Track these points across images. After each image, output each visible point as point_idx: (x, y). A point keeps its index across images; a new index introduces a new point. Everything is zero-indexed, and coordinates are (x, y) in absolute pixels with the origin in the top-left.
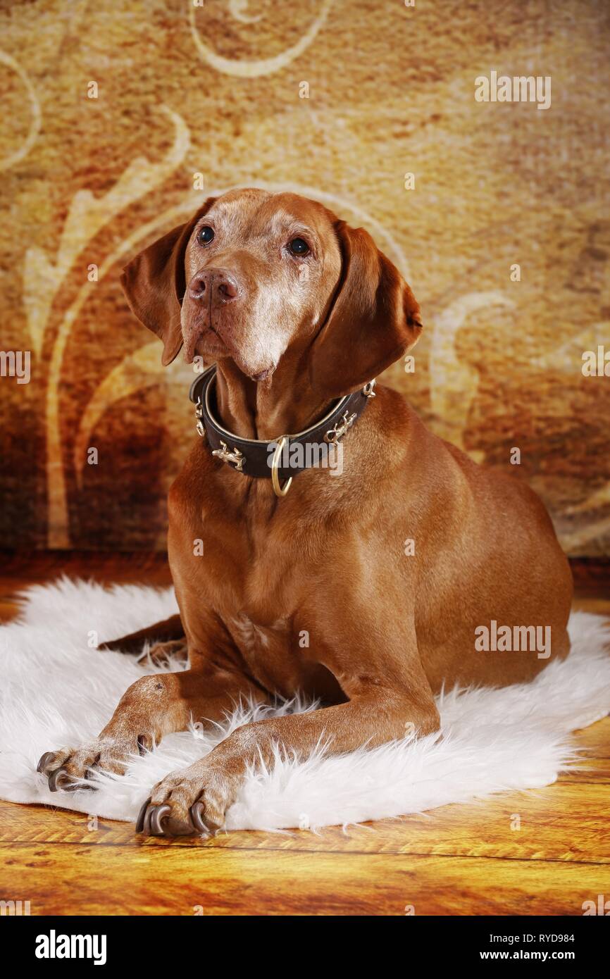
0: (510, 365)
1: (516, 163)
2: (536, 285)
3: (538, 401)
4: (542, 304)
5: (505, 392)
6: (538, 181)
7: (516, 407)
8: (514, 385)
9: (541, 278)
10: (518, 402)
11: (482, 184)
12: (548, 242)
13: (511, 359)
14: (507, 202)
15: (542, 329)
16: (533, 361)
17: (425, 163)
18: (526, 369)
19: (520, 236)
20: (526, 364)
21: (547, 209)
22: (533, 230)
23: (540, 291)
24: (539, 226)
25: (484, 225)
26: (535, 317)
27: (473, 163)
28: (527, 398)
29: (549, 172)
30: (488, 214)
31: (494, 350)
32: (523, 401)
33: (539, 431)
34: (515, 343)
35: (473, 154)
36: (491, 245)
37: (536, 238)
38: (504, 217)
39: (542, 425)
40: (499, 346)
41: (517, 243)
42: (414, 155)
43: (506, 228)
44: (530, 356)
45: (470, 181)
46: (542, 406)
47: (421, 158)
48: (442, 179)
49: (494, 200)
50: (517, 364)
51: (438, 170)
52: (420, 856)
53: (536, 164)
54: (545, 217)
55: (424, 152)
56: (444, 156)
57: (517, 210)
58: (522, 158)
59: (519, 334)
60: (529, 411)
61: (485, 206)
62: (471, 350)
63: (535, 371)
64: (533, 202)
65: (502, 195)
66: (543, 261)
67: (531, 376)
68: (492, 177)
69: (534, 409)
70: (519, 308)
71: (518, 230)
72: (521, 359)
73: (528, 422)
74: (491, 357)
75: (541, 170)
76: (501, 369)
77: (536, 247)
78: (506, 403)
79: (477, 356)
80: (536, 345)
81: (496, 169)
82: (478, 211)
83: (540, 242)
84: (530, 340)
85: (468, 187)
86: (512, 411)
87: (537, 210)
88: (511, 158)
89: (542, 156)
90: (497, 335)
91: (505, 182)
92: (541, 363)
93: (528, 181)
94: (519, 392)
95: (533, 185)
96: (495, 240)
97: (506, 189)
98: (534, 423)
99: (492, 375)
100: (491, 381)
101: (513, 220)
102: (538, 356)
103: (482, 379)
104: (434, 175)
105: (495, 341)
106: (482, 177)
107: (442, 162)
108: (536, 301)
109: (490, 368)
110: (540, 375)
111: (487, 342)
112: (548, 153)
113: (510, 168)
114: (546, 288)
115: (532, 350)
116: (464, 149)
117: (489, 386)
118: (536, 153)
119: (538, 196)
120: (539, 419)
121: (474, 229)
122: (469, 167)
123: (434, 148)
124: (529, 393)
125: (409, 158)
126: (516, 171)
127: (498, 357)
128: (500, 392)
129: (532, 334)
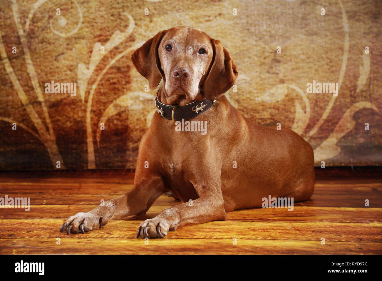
0: (248, 100)
1: (248, 29)
2: (257, 72)
3: (259, 113)
4: (259, 79)
5: (247, 110)
6: (256, 36)
7: (251, 115)
8: (250, 107)
9: (258, 70)
10: (252, 113)
11: (237, 37)
12: (260, 57)
13: (249, 98)
14: (245, 43)
15: (259, 87)
16: (256, 99)
17: (217, 30)
18: (253, 101)
19: (250, 55)
20: (254, 100)
21: (259, 45)
22: (255, 53)
23: (258, 74)
24: (257, 51)
25: (237, 51)
26: (257, 83)
27: (233, 30)
28: (254, 112)
29: (260, 32)
30: (239, 47)
31: (243, 95)
32: (253, 112)
33: (259, 123)
34: (250, 92)
35: (233, 27)
36: (240, 58)
37: (256, 55)
38: (245, 49)
39: (260, 121)
40: (244, 94)
41: (249, 57)
42: (213, 27)
43: (245, 52)
44: (255, 97)
45: (233, 36)
46: (260, 114)
47: (215, 29)
48: (223, 36)
49: (241, 43)
50: (251, 100)
51: (221, 32)
52: (219, 239)
53: (255, 30)
54: (258, 48)
55: (216, 26)
56: (223, 28)
57: (249, 46)
58: (250, 28)
59: (251, 89)
60: (255, 116)
61: (238, 44)
62: (235, 95)
63: (257, 102)
64: (254, 43)
65: (243, 41)
66: (259, 63)
67: (256, 104)
68: (240, 35)
69: (258, 116)
70: (251, 80)
71: (250, 53)
72: (252, 98)
73: (255, 120)
74: (242, 97)
75: (257, 32)
76: (245, 102)
77: (256, 59)
78: (247, 114)
79: (237, 97)
80: (257, 93)
81: (241, 32)
82: (235, 46)
83: (257, 57)
84: (255, 91)
85: (232, 38)
86: (250, 116)
87: (256, 46)
88: (246, 28)
89: (257, 27)
90: (244, 90)
91: (244, 36)
92: (259, 99)
93: (253, 36)
94: (252, 109)
95: (254, 37)
96: (242, 57)
97: (245, 39)
98: (257, 120)
99: (242, 104)
100: (242, 106)
101: (248, 50)
102: (258, 97)
103: (239, 106)
104: (220, 34)
105: (243, 92)
106: (236, 35)
107: (222, 30)
108: (257, 78)
109: (242, 101)
110: (259, 104)
111: (240, 92)
112: (259, 26)
113: (246, 31)
114: (260, 73)
115: (256, 95)
116: (230, 25)
117: (241, 108)
118: (255, 26)
119: (256, 41)
120: (259, 119)
121: (234, 53)
122: (232, 31)
123: (220, 25)
124: (255, 110)
125: (211, 29)
126: (248, 32)
127: (244, 98)
128: (245, 110)
129: (256, 89)
